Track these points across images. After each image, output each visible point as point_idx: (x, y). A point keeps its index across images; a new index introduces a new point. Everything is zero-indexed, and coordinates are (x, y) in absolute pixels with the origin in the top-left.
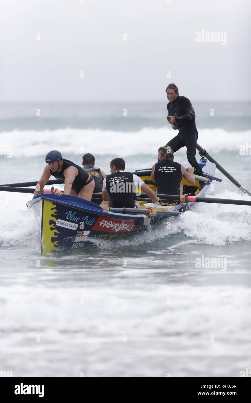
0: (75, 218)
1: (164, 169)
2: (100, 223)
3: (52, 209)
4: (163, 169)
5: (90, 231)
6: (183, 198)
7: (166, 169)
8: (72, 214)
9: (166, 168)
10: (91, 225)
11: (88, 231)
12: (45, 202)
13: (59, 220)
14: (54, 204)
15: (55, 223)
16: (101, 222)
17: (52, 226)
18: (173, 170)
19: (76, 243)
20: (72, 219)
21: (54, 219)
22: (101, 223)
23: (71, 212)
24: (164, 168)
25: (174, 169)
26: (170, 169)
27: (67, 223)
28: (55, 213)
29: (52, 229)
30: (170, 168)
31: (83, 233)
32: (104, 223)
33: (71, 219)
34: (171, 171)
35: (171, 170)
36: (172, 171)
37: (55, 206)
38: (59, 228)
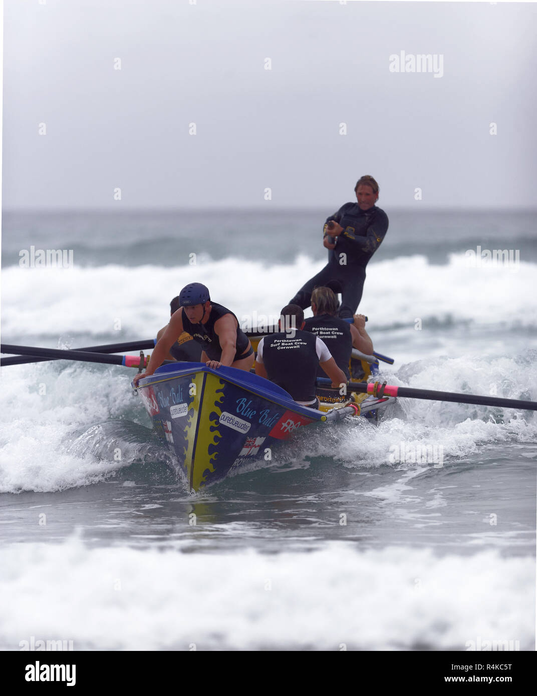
0: (250, 411)
1: (319, 333)
2: (283, 424)
3: (218, 391)
4: (317, 332)
5: (265, 438)
6: (372, 388)
7: (324, 333)
8: (246, 403)
9: (323, 331)
10: (270, 426)
11: (263, 438)
12: (208, 376)
13: (225, 413)
14: (222, 382)
15: (218, 417)
16: (285, 422)
17: (213, 423)
18: (336, 335)
19: (240, 457)
20: (244, 413)
21: (217, 410)
22: (285, 425)
23: (246, 399)
24: (319, 331)
25: (338, 333)
26: (331, 333)
27: (237, 419)
28: (222, 399)
29: (212, 429)
30: (331, 331)
31: (255, 440)
32: (289, 424)
33: (242, 414)
34: (332, 337)
35: (333, 335)
36: (335, 337)
37: (222, 386)
38: (222, 428)
